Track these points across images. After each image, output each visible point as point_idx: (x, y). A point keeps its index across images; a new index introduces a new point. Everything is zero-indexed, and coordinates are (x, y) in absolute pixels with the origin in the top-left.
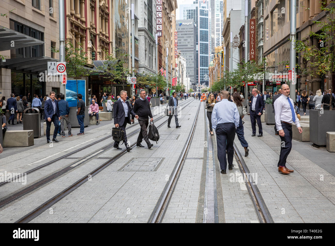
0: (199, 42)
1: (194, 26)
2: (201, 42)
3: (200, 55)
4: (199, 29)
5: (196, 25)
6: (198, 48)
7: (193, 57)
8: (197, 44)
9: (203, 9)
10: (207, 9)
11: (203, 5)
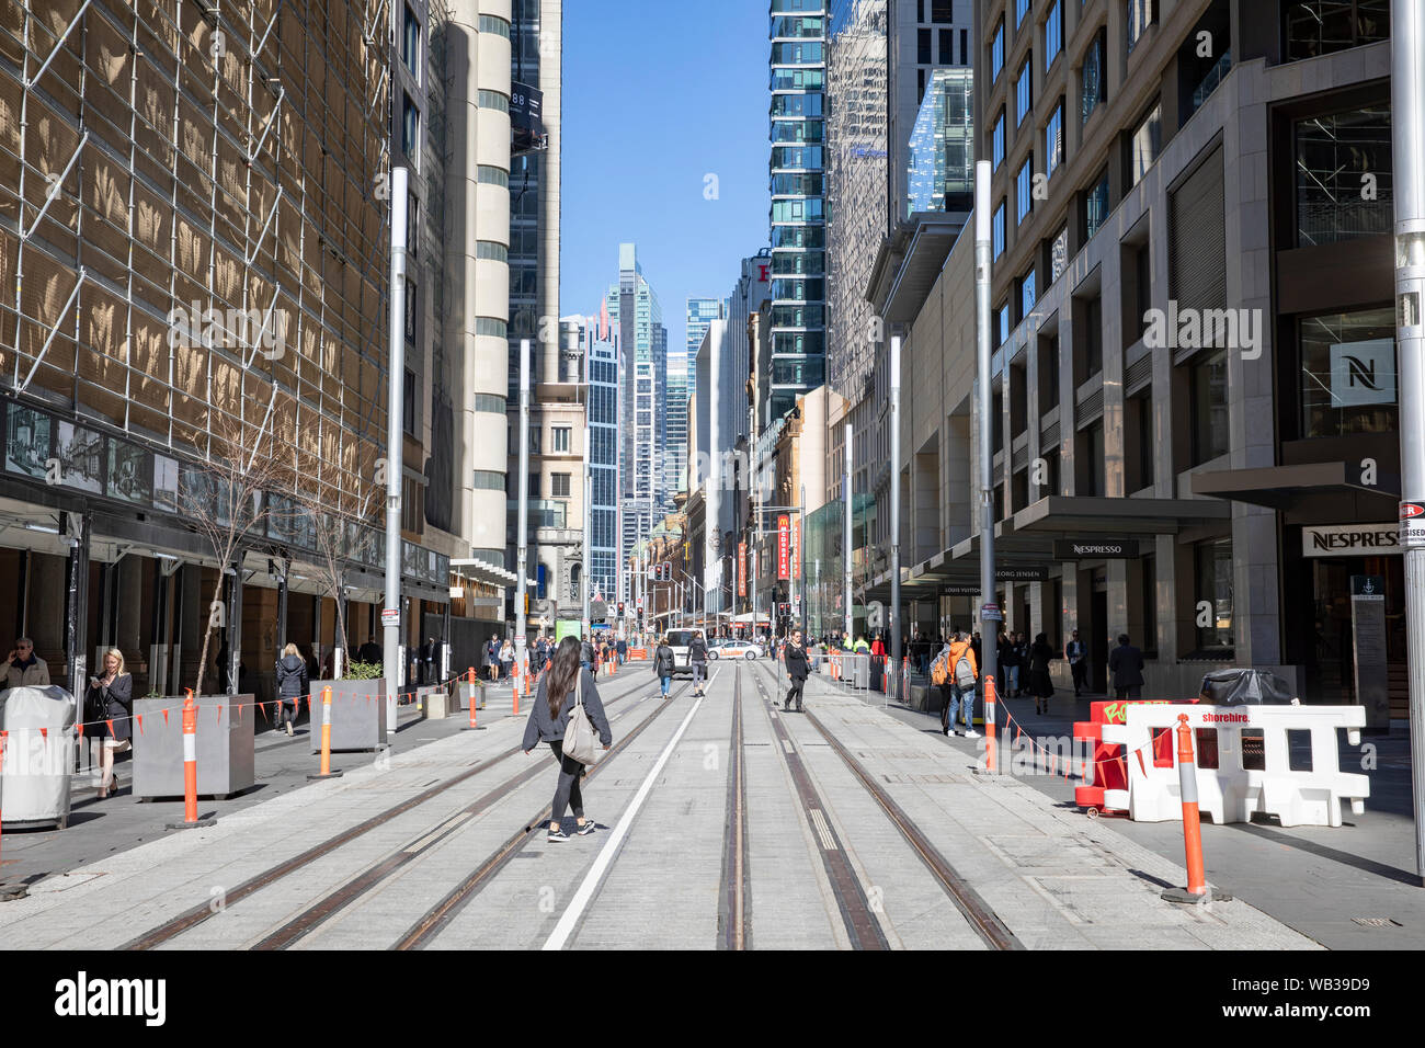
9: (601, 359)
10: (612, 360)
11: (601, 346)
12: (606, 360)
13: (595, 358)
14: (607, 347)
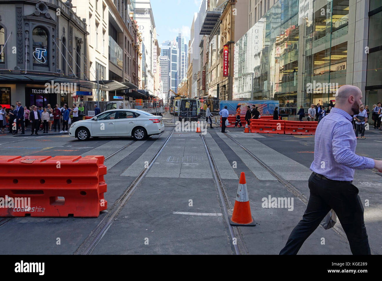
0: (171, 71)
1: (168, 60)
2: (172, 71)
3: (171, 79)
4: (171, 62)
5: (169, 60)
6: (170, 74)
7: (167, 81)
8: (170, 72)
9: (174, 49)
10: (176, 50)
11: (174, 47)
12: (175, 49)
13: (173, 49)
14: (175, 47)
